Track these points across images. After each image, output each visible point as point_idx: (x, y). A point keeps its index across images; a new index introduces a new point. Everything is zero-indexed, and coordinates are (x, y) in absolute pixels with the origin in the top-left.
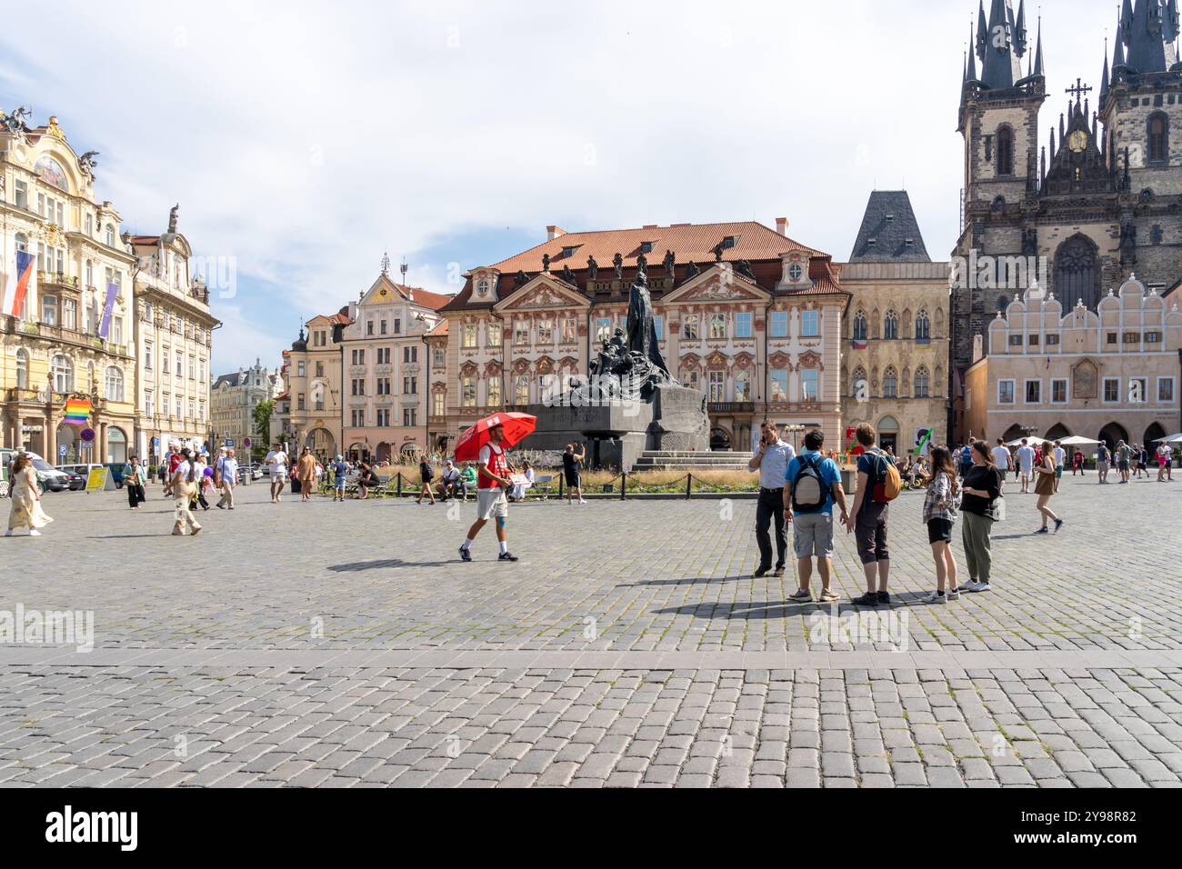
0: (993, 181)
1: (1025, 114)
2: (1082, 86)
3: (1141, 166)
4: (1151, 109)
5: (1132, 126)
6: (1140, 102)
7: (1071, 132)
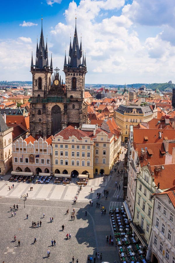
0: (37, 91)
1: (44, 75)
2: (58, 69)
3: (70, 90)
4: (72, 76)
5: (68, 80)
6: (70, 74)
7: (55, 80)
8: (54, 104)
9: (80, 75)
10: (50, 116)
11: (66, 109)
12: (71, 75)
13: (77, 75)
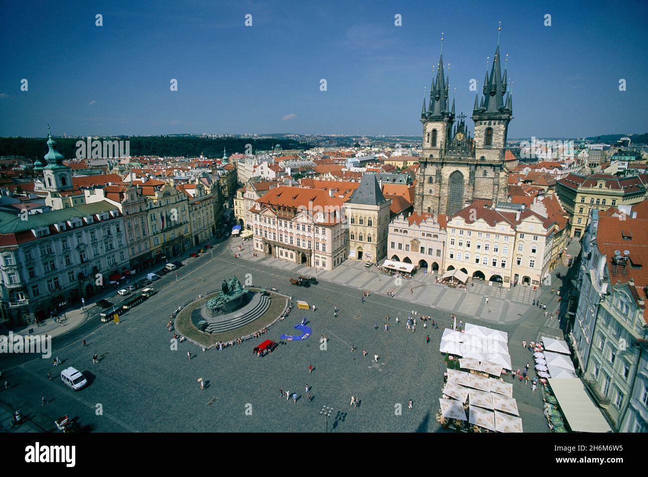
1: (441, 125)
2: (463, 116)
3: (482, 147)
4: (487, 126)
5: (479, 132)
6: (483, 123)
7: (457, 133)
8: (454, 169)
9: (499, 124)
10: (446, 187)
11: (472, 178)
12: (485, 124)
13: (495, 124)
